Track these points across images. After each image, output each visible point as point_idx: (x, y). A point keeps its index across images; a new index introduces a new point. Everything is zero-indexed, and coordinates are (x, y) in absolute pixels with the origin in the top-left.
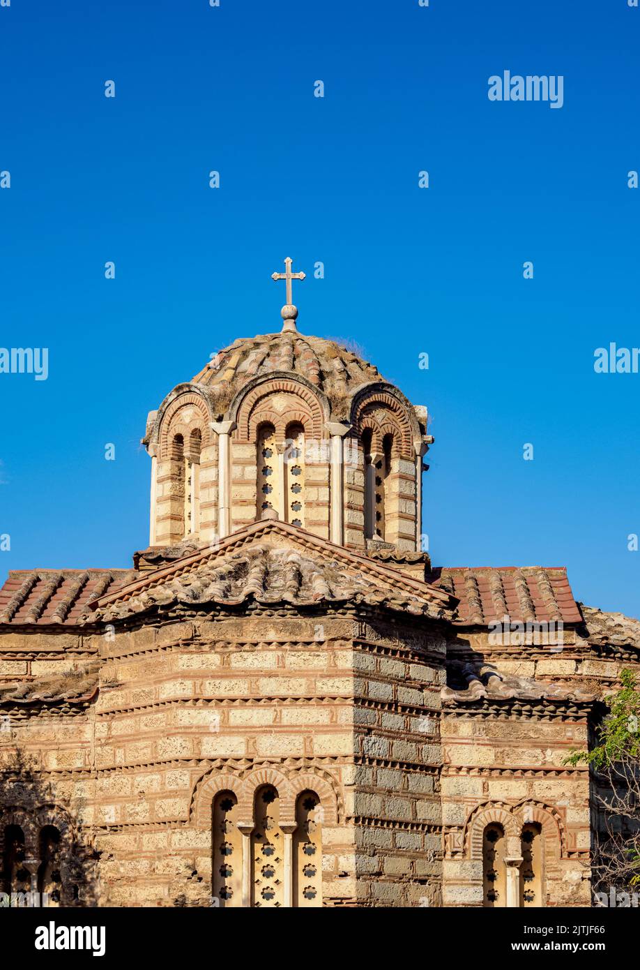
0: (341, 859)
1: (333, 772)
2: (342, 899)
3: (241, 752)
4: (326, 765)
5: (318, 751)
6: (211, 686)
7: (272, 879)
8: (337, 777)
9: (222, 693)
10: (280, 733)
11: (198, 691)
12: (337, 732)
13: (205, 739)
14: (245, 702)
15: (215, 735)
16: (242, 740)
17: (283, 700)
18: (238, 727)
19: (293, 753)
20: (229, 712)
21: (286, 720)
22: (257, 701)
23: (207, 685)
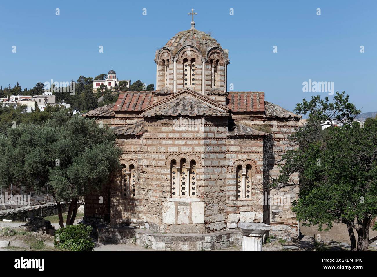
0: (201, 176)
2: (201, 185)
3: (177, 151)
4: (197, 154)
5: (195, 151)
7: (185, 180)
8: (200, 157)
9: (173, 136)
10: (186, 146)
11: (167, 136)
12: (200, 146)
13: (169, 147)
14: (178, 138)
15: (171, 146)
16: (177, 147)
17: (187, 138)
18: (176, 145)
19: (189, 151)
20: (174, 141)
21: (188, 143)
22: (181, 138)
23: (169, 134)
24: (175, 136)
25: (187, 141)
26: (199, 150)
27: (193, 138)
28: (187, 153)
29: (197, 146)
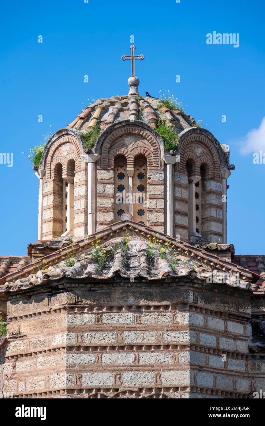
3: (110, 384)
4: (171, 394)
5: (165, 383)
6: (89, 337)
9: (96, 342)
10: (139, 370)
11: (80, 340)
12: (178, 370)
13: (84, 375)
14: (113, 348)
15: (92, 371)
16: (111, 375)
17: (140, 347)
18: (108, 366)
19: (147, 384)
20: (101, 355)
21: (142, 361)
22: (122, 348)
23: (86, 336)
24: (103, 342)
25: (141, 355)
26: (175, 383)
27: (158, 347)
28: (141, 390)
29: (170, 370)
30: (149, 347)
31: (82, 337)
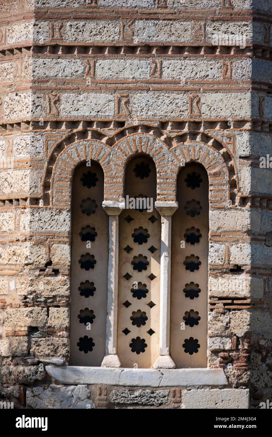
0: (234, 250)
1: (225, 141)
2: (233, 299)
3: (110, 113)
4: (217, 133)
5: (207, 114)
6: (73, 30)
7: (145, 273)
8: (230, 147)
9: (86, 38)
10: (161, 90)
11: (57, 35)
12: (230, 91)
13: (64, 96)
14: (115, 50)
15: (78, 91)
16: (111, 97)
17: (163, 49)
18: (106, 82)
19: (175, 116)
20: (95, 63)
21: (167, 74)
22: (131, 50)
23: (68, 28)
24: (98, 38)
25: (165, 63)
26: (225, 114)
27: (196, 50)
28: (163, 125)
29: (217, 91)
30: (179, 50)
31: (60, 29)
